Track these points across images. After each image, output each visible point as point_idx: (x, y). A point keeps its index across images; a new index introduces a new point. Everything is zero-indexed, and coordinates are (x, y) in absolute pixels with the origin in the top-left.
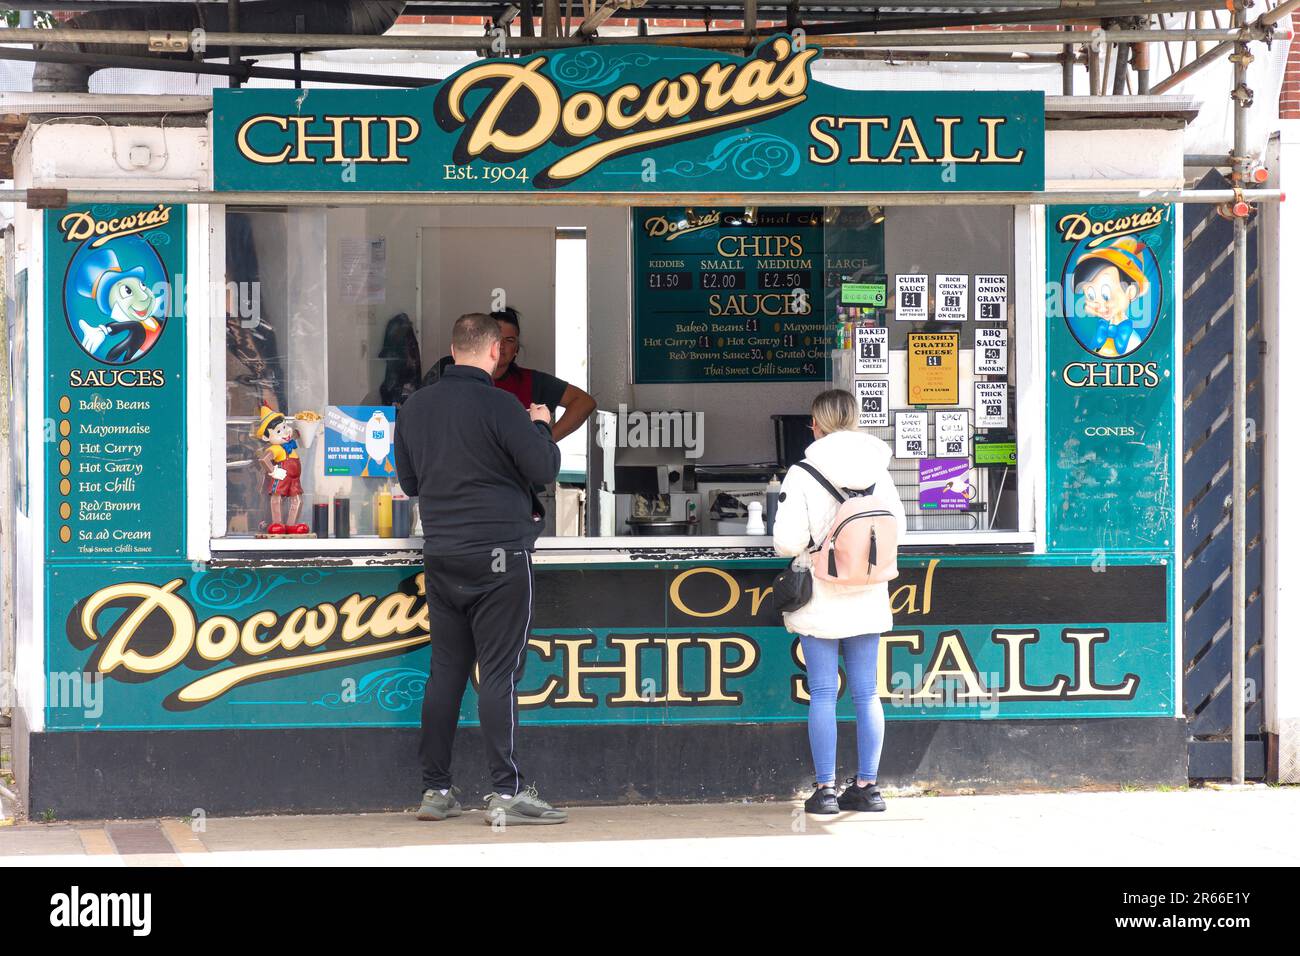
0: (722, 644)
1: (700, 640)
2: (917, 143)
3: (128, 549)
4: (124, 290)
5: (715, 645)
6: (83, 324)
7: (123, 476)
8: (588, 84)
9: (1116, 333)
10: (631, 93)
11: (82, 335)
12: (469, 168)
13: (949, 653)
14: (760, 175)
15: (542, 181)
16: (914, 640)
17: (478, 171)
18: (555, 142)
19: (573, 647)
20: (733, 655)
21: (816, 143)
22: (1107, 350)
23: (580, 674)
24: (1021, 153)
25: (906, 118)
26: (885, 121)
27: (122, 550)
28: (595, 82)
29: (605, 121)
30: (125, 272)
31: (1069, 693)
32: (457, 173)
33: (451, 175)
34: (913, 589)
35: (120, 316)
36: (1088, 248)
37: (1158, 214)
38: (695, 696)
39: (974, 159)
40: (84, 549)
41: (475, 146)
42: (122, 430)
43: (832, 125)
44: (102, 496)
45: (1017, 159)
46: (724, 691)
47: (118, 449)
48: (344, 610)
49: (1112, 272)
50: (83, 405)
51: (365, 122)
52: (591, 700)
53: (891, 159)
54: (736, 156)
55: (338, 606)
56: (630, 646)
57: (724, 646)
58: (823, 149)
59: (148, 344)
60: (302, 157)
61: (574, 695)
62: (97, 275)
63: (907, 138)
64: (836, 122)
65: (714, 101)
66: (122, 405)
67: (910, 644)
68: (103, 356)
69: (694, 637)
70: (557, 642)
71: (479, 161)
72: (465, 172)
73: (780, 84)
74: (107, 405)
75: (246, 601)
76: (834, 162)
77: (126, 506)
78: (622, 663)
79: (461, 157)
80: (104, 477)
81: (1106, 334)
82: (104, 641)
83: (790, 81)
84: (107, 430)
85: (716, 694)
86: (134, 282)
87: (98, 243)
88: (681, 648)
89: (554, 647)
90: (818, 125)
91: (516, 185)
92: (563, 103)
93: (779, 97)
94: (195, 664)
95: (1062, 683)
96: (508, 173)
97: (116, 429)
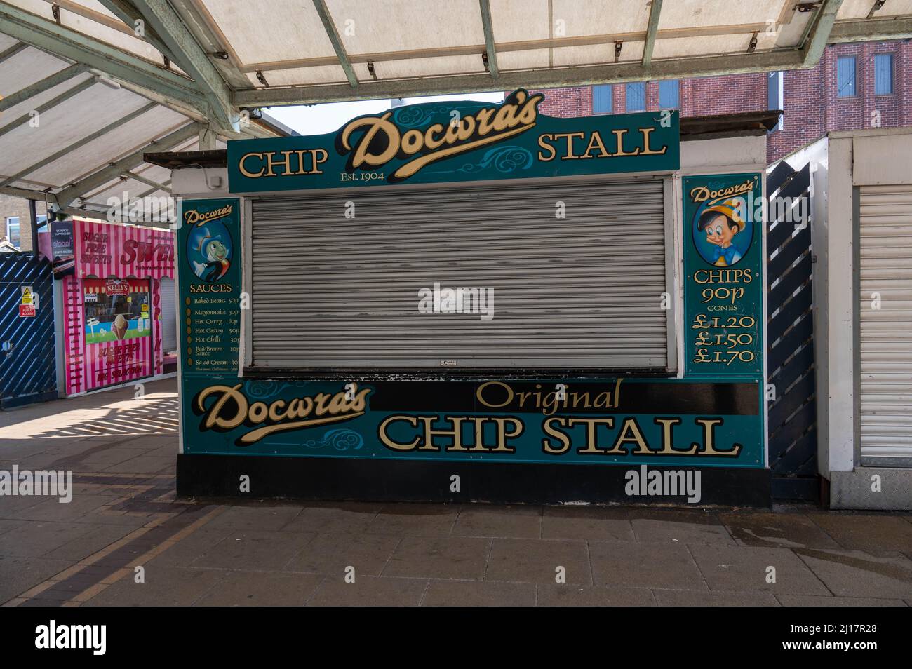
0: (504, 421)
1: (493, 419)
2: (601, 146)
3: (217, 369)
4: (212, 246)
5: (501, 422)
6: (195, 263)
7: (214, 335)
8: (415, 125)
9: (725, 254)
10: (438, 128)
11: (195, 268)
12: (353, 174)
13: (629, 429)
14: (510, 170)
15: (392, 179)
16: (610, 422)
17: (358, 176)
18: (398, 158)
19: (428, 421)
20: (510, 427)
21: (542, 149)
22: (721, 263)
23: (432, 435)
24: (665, 147)
25: (594, 132)
26: (582, 134)
27: (215, 369)
28: (417, 124)
29: (424, 145)
30: (213, 238)
31: (700, 453)
32: (348, 177)
33: (345, 178)
34: (608, 394)
35: (211, 258)
36: (708, 206)
37: (751, 184)
38: (490, 448)
39: (636, 153)
40: (198, 369)
41: (357, 162)
42: (213, 313)
43: (551, 139)
44: (206, 344)
45: (663, 152)
46: (506, 446)
47: (212, 322)
48: (316, 400)
49: (723, 218)
50: (196, 301)
51: (301, 153)
52: (437, 448)
53: (586, 156)
54: (497, 159)
55: (313, 398)
56: (457, 421)
57: (505, 423)
58: (546, 153)
59: (224, 272)
60: (270, 173)
61: (429, 445)
62: (201, 240)
63: (595, 143)
64: (554, 137)
65: (483, 129)
66: (213, 301)
67: (607, 424)
68: (204, 278)
69: (490, 417)
70: (420, 418)
71: (358, 170)
72: (352, 177)
73: (521, 118)
74: (207, 301)
75: (271, 395)
76: (552, 160)
77: (216, 349)
78: (453, 430)
79: (350, 168)
80: (205, 335)
81: (720, 254)
82: (208, 413)
83: (526, 115)
84: (206, 313)
85: (501, 447)
86: (217, 242)
87: (201, 224)
88: (483, 423)
89: (418, 421)
90: (543, 139)
91: (378, 182)
92: (401, 136)
93: (520, 125)
94: (249, 425)
95: (695, 447)
96: (374, 176)
97: (210, 313)
